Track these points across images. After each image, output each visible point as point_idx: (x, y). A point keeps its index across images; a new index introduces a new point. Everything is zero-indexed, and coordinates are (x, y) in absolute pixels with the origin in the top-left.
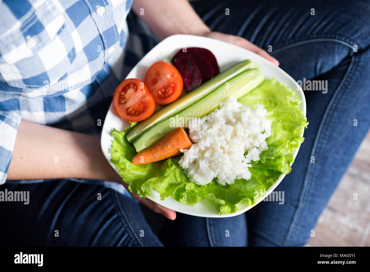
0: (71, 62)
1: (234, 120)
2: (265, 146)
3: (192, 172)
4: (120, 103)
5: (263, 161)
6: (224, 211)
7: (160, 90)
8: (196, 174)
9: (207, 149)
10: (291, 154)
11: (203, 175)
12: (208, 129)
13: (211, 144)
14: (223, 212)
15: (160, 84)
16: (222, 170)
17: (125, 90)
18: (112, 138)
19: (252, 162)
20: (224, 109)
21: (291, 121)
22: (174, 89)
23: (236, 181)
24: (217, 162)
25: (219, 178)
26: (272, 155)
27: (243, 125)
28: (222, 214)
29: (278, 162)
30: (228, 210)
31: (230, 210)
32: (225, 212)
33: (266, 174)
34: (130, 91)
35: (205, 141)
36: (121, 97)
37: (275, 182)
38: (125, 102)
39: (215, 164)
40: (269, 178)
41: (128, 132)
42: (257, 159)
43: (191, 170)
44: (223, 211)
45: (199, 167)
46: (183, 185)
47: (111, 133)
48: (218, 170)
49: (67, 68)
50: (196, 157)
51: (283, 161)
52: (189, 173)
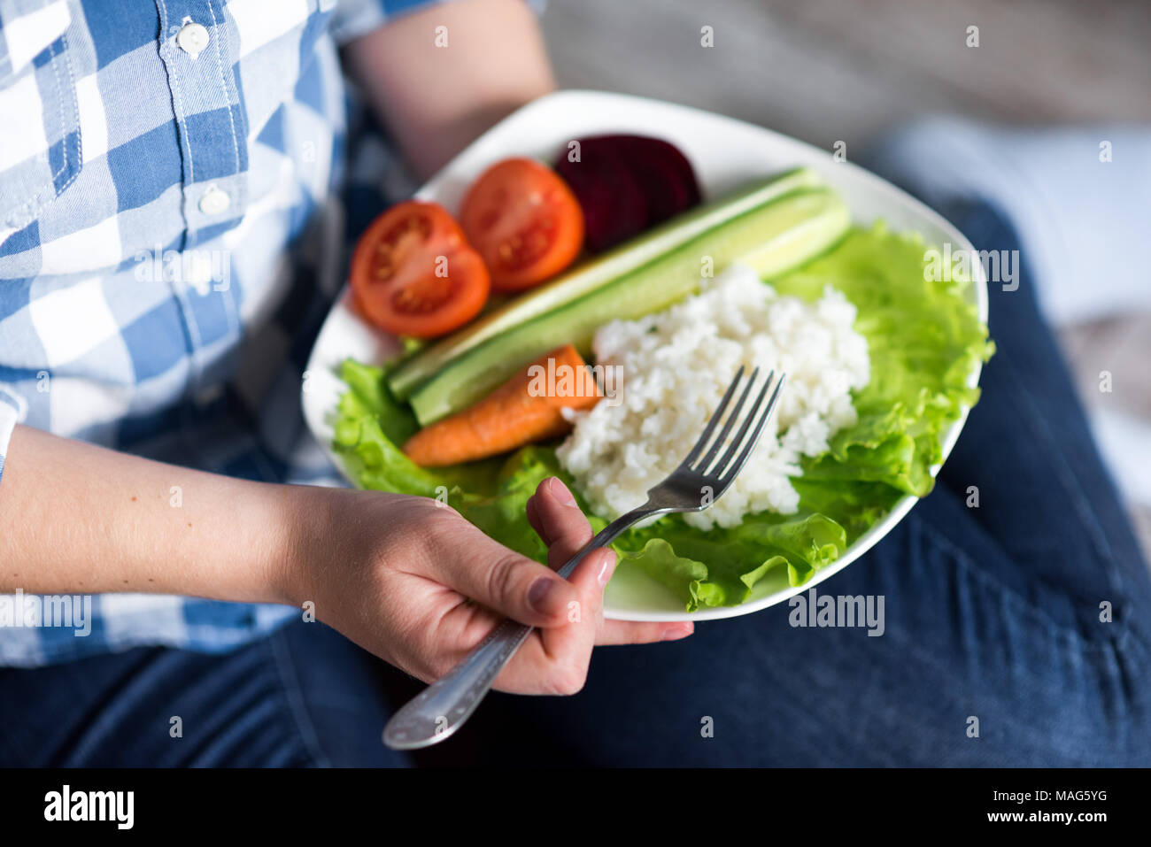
0: (57, 185)
1: (744, 329)
2: (845, 411)
3: (599, 479)
4: (373, 278)
5: (838, 453)
6: (705, 599)
7: (508, 241)
8: (614, 486)
9: (652, 408)
10: (933, 436)
11: (635, 485)
12: (658, 347)
13: (668, 394)
14: (698, 600)
15: (508, 226)
17: (391, 238)
19: (804, 460)
20: (713, 295)
21: (934, 345)
22: (552, 235)
23: (749, 517)
26: (871, 436)
27: (776, 343)
28: (697, 610)
29: (890, 457)
30: (718, 598)
31: (722, 599)
32: (708, 603)
33: (849, 498)
34: (409, 241)
35: (645, 382)
36: (379, 261)
37: (878, 520)
38: (391, 277)
40: (858, 510)
41: (394, 370)
42: (817, 447)
43: (595, 473)
44: (701, 598)
45: (623, 465)
47: (339, 371)
49: (39, 203)
50: (615, 436)
51: (907, 454)
52: (591, 484)
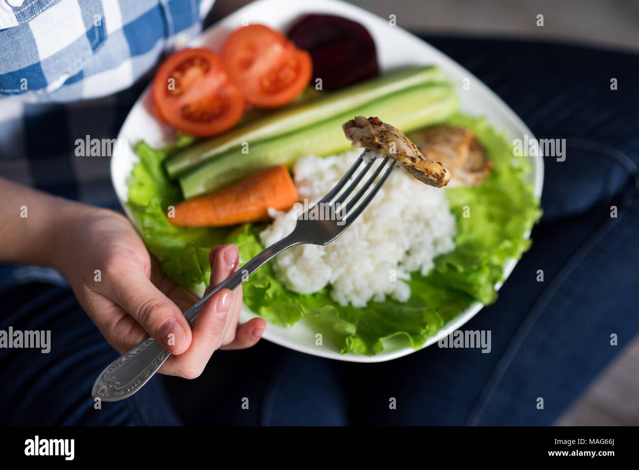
0: (95, 48)
3: (285, 260)
5: (441, 267)
6: (353, 349)
8: (294, 267)
10: (500, 266)
11: (308, 272)
14: (350, 349)
16: (349, 271)
18: (135, 159)
24: (342, 252)
25: (339, 287)
28: (347, 354)
30: (361, 348)
31: (364, 349)
39: (338, 256)
41: (172, 155)
45: (301, 253)
46: (264, 284)
47: (135, 148)
48: (341, 271)
49: (84, 59)
51: (483, 278)
